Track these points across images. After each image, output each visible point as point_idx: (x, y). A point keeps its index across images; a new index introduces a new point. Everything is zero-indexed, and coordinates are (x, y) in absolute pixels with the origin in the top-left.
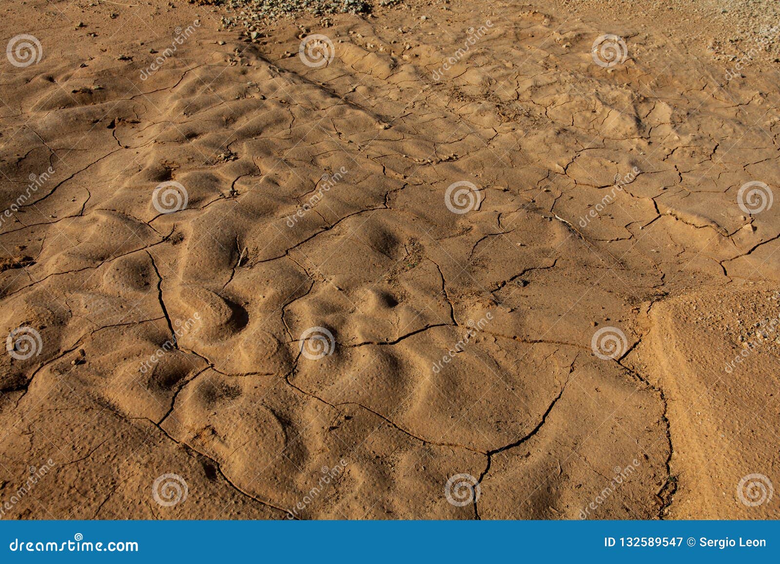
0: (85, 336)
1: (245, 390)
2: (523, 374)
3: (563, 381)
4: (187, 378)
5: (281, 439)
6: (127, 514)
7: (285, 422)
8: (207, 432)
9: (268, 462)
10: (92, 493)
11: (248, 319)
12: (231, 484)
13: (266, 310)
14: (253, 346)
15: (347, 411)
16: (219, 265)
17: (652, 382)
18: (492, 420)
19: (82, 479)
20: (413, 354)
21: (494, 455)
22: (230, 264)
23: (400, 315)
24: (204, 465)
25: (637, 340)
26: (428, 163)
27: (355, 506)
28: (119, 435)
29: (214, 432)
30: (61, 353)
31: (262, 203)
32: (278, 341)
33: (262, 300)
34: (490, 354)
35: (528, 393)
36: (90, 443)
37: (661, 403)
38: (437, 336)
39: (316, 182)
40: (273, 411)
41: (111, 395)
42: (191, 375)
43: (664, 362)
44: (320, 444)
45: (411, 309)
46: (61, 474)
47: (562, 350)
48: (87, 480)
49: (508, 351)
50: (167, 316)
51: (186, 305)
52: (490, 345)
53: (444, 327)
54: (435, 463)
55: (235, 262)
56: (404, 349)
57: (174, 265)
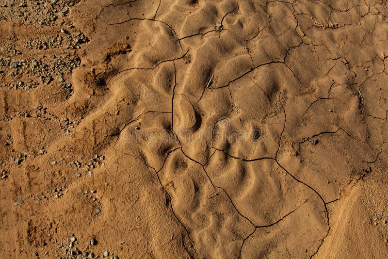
0: (142, 115)
1: (189, 166)
2: (288, 195)
3: (299, 205)
4: (172, 150)
5: (193, 197)
6: (140, 211)
7: (197, 189)
8: (171, 185)
9: (186, 206)
10: (132, 198)
11: (201, 125)
12: (172, 210)
13: (208, 124)
14: (197, 146)
15: (218, 191)
16: (200, 85)
17: (330, 222)
18: (265, 212)
19: (130, 192)
20: (252, 171)
21: (258, 228)
22: (204, 84)
23: (257, 146)
24: (167, 198)
25: (339, 198)
26: (321, 27)
27: (206, 234)
28: (144, 175)
29: (173, 185)
30: (132, 120)
31: (230, 42)
32: (207, 146)
33: (209, 116)
34: (280, 181)
35: (284, 204)
36: (135, 176)
37: (326, 233)
38: (265, 164)
39: (260, 29)
40: (194, 182)
41: (145, 152)
42: (173, 149)
43: (340, 217)
44: (204, 203)
45: (263, 144)
46: (124, 187)
47: (308, 191)
48: (131, 192)
49: (288, 182)
50: (172, 112)
51: (180, 111)
52: (283, 176)
53: (270, 159)
54: (237, 224)
55: (207, 83)
56: (250, 166)
57: (182, 77)
